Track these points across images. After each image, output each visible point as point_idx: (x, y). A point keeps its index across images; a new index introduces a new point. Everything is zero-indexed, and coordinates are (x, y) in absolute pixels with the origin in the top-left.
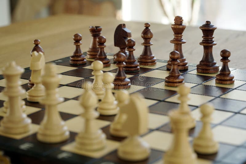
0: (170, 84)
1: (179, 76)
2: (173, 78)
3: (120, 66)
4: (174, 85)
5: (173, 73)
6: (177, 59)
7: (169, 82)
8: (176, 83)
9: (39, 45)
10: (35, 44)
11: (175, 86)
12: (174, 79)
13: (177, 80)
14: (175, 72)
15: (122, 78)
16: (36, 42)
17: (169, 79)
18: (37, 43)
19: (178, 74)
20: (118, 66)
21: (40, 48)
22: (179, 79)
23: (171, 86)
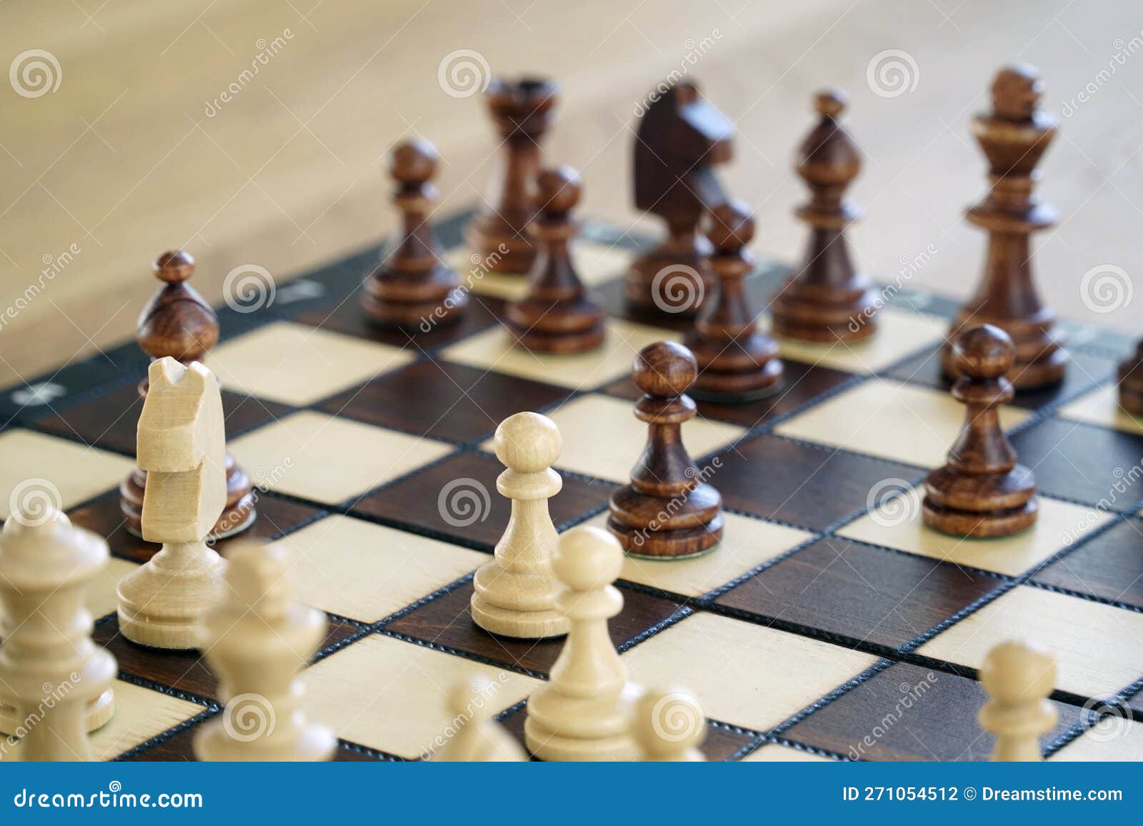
0: (951, 520)
1: (1005, 472)
2: (970, 483)
3: (661, 420)
4: (978, 528)
5: (974, 455)
6: (1000, 372)
7: (948, 510)
8: (988, 514)
9: (186, 285)
10: (161, 276)
11: (983, 533)
12: (975, 491)
13: (997, 501)
14: (982, 452)
15: (674, 490)
16: (171, 269)
17: (946, 491)
18: (172, 276)
19: (1004, 465)
20: (650, 417)
21: (192, 301)
22: (1005, 492)
23: (958, 535)
